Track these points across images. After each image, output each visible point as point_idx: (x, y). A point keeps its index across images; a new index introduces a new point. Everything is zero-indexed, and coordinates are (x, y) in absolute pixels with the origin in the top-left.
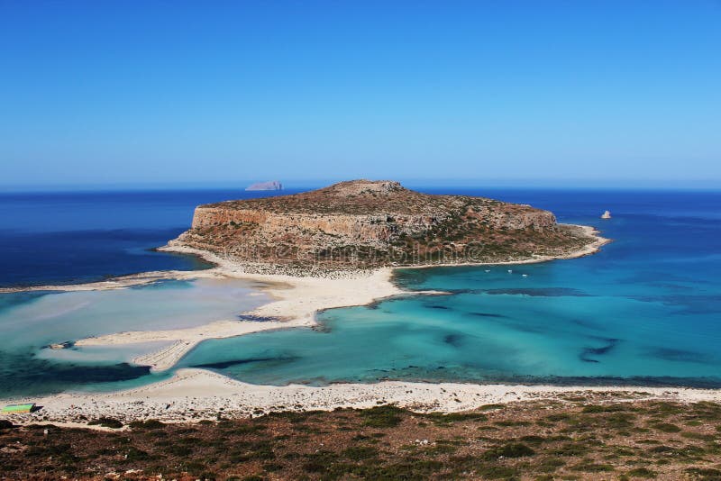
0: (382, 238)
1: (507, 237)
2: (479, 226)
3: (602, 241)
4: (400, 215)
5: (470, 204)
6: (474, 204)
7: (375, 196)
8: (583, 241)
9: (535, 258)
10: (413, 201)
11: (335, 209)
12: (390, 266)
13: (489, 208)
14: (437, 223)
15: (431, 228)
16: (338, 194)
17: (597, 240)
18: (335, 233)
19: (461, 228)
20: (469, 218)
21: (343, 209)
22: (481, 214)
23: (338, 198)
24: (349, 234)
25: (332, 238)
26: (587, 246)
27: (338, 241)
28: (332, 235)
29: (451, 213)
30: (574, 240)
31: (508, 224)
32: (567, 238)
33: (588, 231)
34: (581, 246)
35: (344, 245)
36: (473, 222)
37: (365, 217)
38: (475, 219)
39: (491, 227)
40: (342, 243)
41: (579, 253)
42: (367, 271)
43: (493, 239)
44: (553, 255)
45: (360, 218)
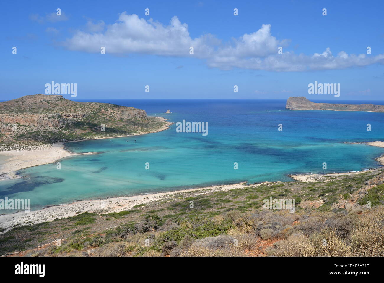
0: (55, 126)
1: (124, 123)
2: (109, 118)
3: (170, 123)
4: (65, 113)
5: (102, 107)
6: (105, 107)
7: (48, 103)
8: (161, 124)
9: (139, 133)
10: (71, 106)
11: (26, 111)
12: (62, 141)
13: (113, 109)
14: (86, 117)
15: (83, 120)
16: (25, 103)
17: (167, 123)
18: (26, 124)
19: (99, 119)
20: (102, 114)
21: (31, 110)
22: (108, 112)
23: (26, 105)
24: (36, 125)
25: (25, 127)
26: (163, 126)
27: (30, 129)
28: (25, 126)
29: (93, 112)
30: (157, 123)
31: (124, 117)
32: (153, 123)
33: (162, 119)
34: (161, 126)
35: (33, 131)
36: (105, 116)
37: (45, 115)
38: (106, 114)
39: (115, 119)
40: (32, 130)
41: (160, 130)
42: (49, 145)
43: (116, 124)
44: (148, 131)
45: (42, 115)
